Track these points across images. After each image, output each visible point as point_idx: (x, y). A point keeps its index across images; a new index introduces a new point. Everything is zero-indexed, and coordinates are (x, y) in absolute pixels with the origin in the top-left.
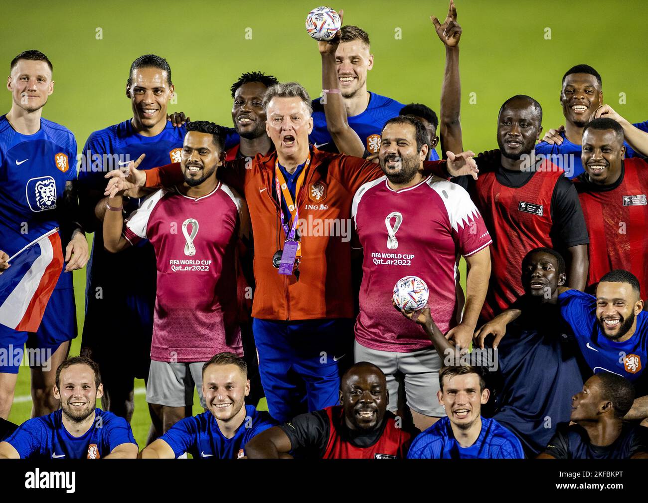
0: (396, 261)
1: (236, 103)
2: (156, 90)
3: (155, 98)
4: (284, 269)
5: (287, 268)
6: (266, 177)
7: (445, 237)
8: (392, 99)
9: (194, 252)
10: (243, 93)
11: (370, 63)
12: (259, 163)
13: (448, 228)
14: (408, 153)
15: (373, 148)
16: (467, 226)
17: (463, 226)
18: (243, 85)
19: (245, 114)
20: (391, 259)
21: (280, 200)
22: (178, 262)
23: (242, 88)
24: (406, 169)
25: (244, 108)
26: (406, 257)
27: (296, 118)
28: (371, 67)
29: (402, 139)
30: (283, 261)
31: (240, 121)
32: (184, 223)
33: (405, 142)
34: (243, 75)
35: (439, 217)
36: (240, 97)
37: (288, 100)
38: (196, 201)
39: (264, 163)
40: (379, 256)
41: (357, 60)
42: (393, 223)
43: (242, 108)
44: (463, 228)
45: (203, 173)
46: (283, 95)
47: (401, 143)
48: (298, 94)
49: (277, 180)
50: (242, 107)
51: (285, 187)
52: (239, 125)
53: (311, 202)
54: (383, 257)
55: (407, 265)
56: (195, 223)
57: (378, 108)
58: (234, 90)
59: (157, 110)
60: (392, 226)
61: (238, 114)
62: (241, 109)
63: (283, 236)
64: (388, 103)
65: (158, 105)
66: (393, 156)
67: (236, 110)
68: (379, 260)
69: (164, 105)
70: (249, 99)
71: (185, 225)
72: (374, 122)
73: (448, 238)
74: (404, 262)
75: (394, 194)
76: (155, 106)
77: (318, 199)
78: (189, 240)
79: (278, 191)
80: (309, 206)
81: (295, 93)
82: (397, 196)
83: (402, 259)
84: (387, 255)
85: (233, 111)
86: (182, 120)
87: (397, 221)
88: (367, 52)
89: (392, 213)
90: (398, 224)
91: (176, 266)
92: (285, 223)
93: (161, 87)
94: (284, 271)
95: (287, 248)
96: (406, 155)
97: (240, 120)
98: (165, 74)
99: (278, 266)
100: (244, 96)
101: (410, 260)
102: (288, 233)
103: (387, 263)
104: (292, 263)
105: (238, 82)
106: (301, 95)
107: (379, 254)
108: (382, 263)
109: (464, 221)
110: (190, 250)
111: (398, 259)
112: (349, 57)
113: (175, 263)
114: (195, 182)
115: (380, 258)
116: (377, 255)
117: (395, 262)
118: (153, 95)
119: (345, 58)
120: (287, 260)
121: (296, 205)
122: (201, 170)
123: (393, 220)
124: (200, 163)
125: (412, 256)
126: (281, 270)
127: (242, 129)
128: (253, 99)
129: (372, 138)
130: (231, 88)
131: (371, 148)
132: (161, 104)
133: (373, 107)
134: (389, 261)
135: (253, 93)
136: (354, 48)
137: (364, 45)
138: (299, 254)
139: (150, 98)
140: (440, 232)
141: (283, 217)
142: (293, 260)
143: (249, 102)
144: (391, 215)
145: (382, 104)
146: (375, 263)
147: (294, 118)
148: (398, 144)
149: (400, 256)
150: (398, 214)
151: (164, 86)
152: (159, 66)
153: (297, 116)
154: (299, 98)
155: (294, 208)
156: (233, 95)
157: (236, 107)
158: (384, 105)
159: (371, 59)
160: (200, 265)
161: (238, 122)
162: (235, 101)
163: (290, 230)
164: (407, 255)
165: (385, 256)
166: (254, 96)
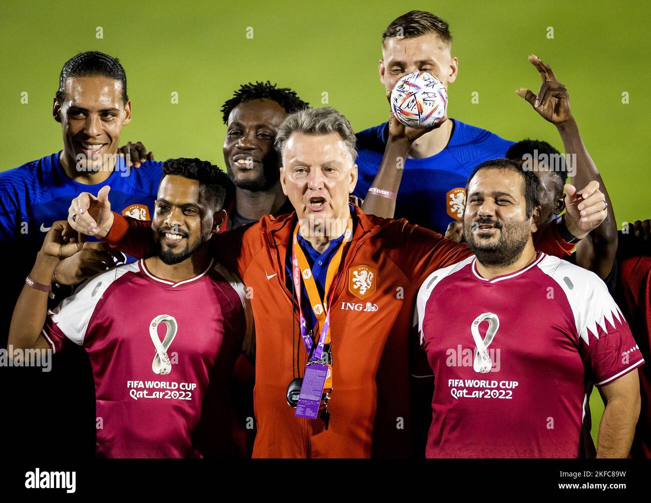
0: (489, 391)
1: (230, 134)
2: (105, 114)
3: (103, 125)
4: (305, 408)
5: (309, 407)
6: (274, 257)
7: (568, 351)
8: (488, 132)
9: (169, 369)
10: (243, 117)
11: (452, 70)
12: (265, 232)
13: (574, 339)
14: (511, 215)
15: (457, 211)
16: (603, 335)
17: (597, 335)
18: (241, 105)
19: (245, 151)
20: (479, 389)
21: (299, 295)
22: (141, 385)
23: (241, 108)
24: (508, 242)
25: (243, 142)
26: (504, 384)
27: (330, 170)
28: (454, 78)
29: (503, 194)
30: (303, 396)
31: (236, 163)
32: (153, 321)
33: (508, 198)
34: (241, 88)
35: (560, 321)
36: (237, 124)
37: (318, 139)
38: (174, 287)
39: (274, 232)
40: (461, 384)
41: (428, 67)
42: (483, 331)
43: (240, 143)
44: (598, 338)
45: (187, 244)
46: (311, 131)
47: (502, 200)
48: (335, 130)
49: (295, 262)
50: (239, 141)
51: (308, 274)
52: (234, 169)
53: (351, 297)
54: (467, 386)
55: (507, 397)
56: (171, 321)
57: (465, 145)
58: (227, 111)
59: (104, 145)
60: (483, 335)
61: (234, 151)
62: (238, 143)
63: (304, 355)
64: (481, 138)
65: (107, 137)
66: (487, 219)
67: (231, 145)
68: (461, 391)
69: (116, 137)
70: (251, 128)
71: (154, 325)
72: (458, 168)
73: (573, 354)
74: (500, 394)
75: (487, 284)
76: (103, 139)
77: (362, 293)
78: (161, 349)
79: (297, 281)
80: (348, 304)
81: (330, 127)
82: (490, 288)
83: (498, 388)
84: (474, 382)
85: (225, 146)
86: (141, 156)
87: (490, 327)
88: (447, 53)
89: (482, 315)
90: (492, 332)
91: (137, 390)
92: (306, 333)
93: (113, 109)
94: (304, 412)
95: (310, 375)
96: (509, 219)
97: (236, 161)
98: (118, 85)
99: (294, 404)
100: (244, 123)
101: (511, 389)
102: (312, 351)
103: (473, 396)
104: (318, 399)
105: (233, 99)
106: (340, 130)
107: (461, 381)
108: (465, 396)
109: (598, 327)
110: (162, 365)
111: (491, 389)
112: (416, 63)
113: (136, 385)
114: (174, 258)
115: (461, 388)
116: (456, 383)
117: (486, 393)
118: (100, 121)
119: (408, 64)
120: (309, 394)
121: (325, 304)
122: (185, 239)
123: (484, 326)
124: (184, 228)
125: (514, 384)
126: (299, 411)
127: (240, 176)
128: (258, 127)
129: (456, 194)
130: (223, 108)
131: (453, 210)
132: (112, 135)
133: (458, 143)
134: (477, 392)
135: (257, 118)
136: (424, 47)
137: (441, 43)
138: (329, 385)
139: (96, 128)
140: (561, 344)
141: (304, 324)
142: (320, 394)
143: (252, 133)
144: (480, 318)
145: (471, 140)
146: (454, 396)
147: (327, 169)
148: (496, 202)
149: (494, 384)
150: (493, 316)
151: (117, 106)
152: (109, 72)
153: (332, 166)
154: (335, 136)
155: (322, 310)
156: (226, 119)
157: (230, 140)
158: (475, 142)
159: (454, 64)
160: (178, 390)
161: (233, 164)
162: (229, 130)
163: (315, 345)
164: (507, 382)
165: (470, 383)
166: (260, 123)
